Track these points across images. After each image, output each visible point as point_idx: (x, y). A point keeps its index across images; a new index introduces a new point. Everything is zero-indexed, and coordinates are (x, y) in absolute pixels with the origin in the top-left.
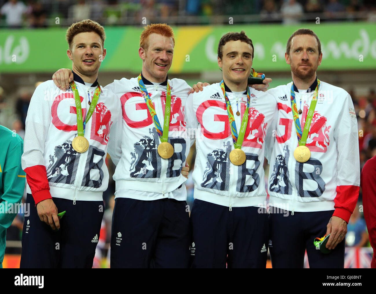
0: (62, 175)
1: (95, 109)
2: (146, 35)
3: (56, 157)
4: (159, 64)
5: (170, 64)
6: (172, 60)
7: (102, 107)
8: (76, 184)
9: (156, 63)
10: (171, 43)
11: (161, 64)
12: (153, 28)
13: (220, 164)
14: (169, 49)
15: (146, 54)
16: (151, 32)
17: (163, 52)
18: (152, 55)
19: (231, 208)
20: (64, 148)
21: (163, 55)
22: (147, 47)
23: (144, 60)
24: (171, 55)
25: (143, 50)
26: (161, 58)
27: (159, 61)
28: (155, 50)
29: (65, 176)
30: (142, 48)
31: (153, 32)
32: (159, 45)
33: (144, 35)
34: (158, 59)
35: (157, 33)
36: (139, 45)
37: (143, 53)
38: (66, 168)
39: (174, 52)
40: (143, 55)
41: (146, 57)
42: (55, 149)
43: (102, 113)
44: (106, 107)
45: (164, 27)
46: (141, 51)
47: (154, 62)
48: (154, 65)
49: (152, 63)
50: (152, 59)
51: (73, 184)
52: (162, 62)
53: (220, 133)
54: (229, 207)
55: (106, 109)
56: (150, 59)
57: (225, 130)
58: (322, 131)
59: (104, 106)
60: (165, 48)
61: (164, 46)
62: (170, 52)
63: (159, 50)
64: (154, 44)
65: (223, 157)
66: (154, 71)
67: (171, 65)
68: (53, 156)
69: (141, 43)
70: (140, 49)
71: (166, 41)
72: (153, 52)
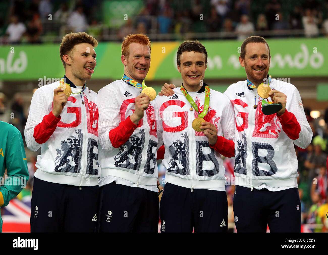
0: (70, 166)
1: (88, 107)
2: (127, 44)
3: (62, 150)
4: (139, 68)
5: (148, 67)
6: (150, 64)
7: (93, 105)
8: (82, 172)
9: (137, 67)
10: (148, 50)
11: (141, 68)
12: (132, 38)
13: (180, 153)
14: (147, 55)
15: (128, 60)
16: (130, 42)
17: (142, 58)
18: (133, 60)
19: (193, 189)
20: (69, 142)
21: (142, 61)
22: (129, 54)
23: (126, 66)
24: (148, 60)
25: (125, 57)
26: (141, 63)
27: (139, 66)
28: (136, 57)
29: (73, 166)
30: (124, 55)
31: (132, 42)
32: (138, 52)
33: (125, 44)
34: (139, 64)
35: (135, 42)
36: (121, 53)
37: (125, 59)
38: (73, 160)
39: (151, 58)
40: (125, 61)
41: (128, 63)
42: (61, 144)
43: (93, 110)
44: (96, 105)
45: (142, 37)
46: (124, 58)
47: (134, 66)
48: (135, 69)
49: (134, 68)
50: (134, 64)
51: (80, 173)
52: (141, 66)
53: (178, 127)
54: (191, 189)
55: (96, 106)
56: (131, 64)
57: (182, 124)
58: (273, 121)
59: (94, 104)
60: (143, 55)
61: (142, 53)
62: (148, 58)
63: (139, 56)
64: (134, 52)
65: (182, 147)
66: (135, 74)
67: (149, 69)
68: (60, 150)
69: (123, 52)
70: (122, 57)
71: (144, 48)
72: (134, 58)
